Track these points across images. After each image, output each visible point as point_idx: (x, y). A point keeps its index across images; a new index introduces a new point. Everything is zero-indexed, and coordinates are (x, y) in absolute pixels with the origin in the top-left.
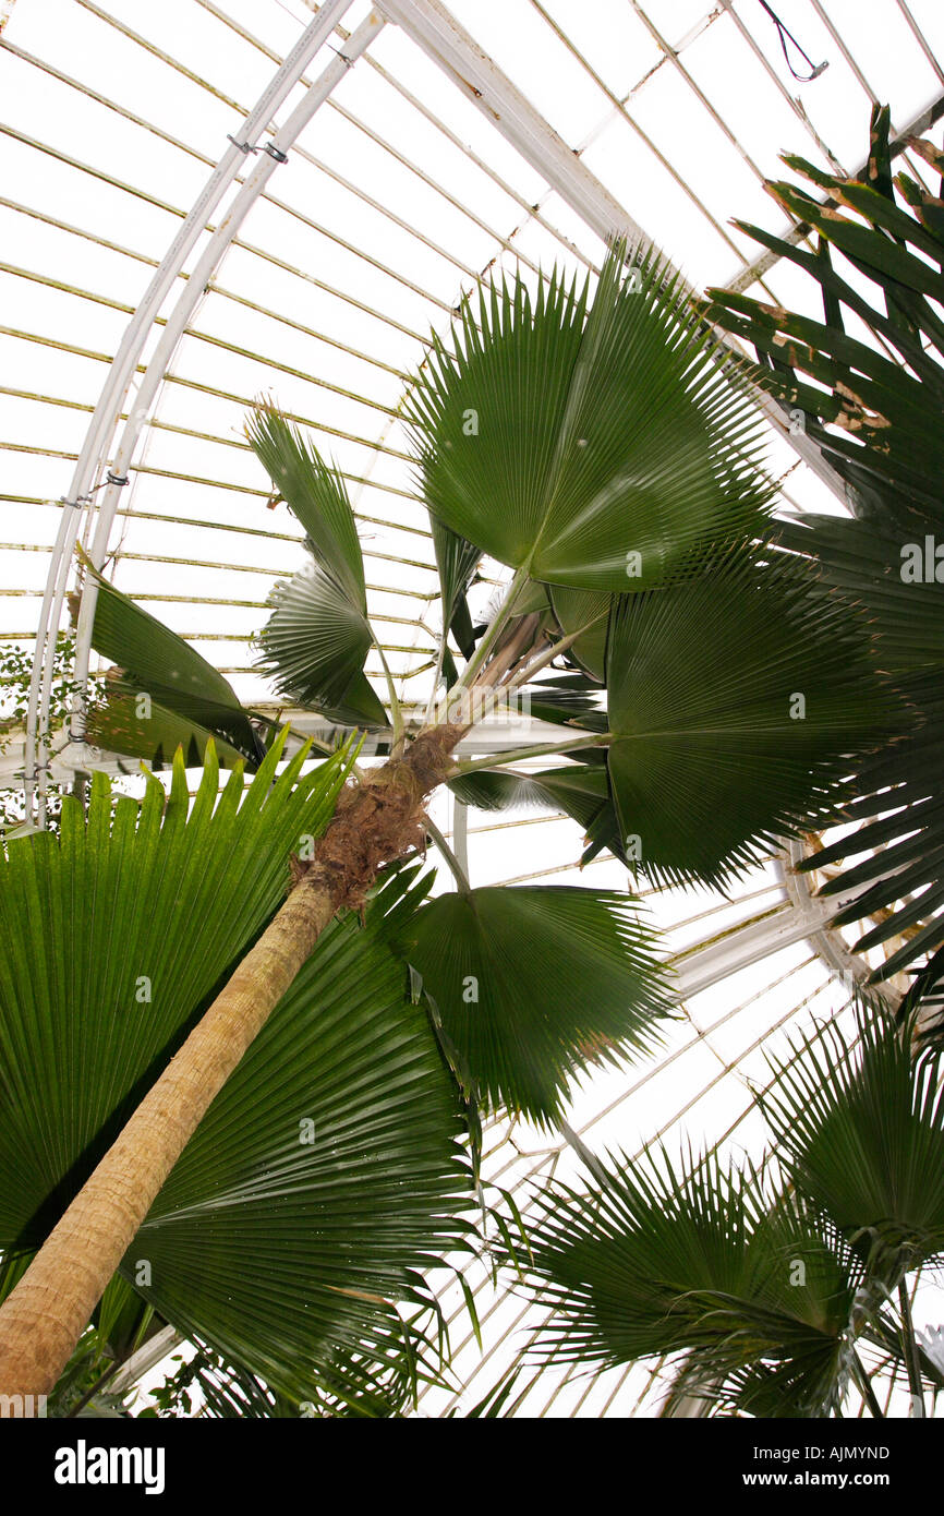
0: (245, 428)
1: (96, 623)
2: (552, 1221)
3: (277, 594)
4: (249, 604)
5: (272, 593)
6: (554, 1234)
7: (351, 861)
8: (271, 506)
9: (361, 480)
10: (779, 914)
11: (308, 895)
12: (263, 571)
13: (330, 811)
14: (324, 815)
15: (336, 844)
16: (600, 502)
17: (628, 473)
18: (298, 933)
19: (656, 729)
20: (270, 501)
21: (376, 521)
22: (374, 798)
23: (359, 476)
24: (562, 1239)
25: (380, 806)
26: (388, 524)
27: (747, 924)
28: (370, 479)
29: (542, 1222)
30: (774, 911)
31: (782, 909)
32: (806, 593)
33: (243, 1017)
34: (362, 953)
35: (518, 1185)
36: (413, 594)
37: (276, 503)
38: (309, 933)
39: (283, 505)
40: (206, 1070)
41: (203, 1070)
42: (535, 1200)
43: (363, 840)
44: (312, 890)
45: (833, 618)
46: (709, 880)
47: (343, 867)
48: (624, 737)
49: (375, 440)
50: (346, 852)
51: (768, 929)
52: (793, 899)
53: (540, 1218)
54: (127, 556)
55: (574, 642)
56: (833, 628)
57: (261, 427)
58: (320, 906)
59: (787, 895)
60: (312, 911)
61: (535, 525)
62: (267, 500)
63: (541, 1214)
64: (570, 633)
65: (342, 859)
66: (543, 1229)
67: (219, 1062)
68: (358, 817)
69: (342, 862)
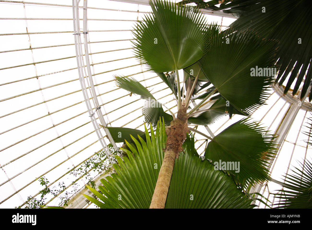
0: (116, 85)
1: (113, 137)
2: (282, 199)
3: (143, 111)
4: (140, 117)
5: (142, 112)
6: (285, 202)
7: (174, 142)
8: (131, 96)
9: (144, 80)
10: (291, 108)
11: (168, 152)
12: (138, 109)
13: (166, 137)
14: (165, 138)
15: (169, 141)
16: (182, 48)
17: (183, 38)
18: (168, 160)
19: (225, 81)
20: (130, 95)
21: (152, 86)
22: (173, 128)
23: (143, 80)
24: (287, 202)
25: (175, 129)
26: (155, 85)
27: (286, 114)
28: (145, 79)
29: (280, 201)
30: (290, 108)
31: (291, 106)
32: (236, 35)
33: (163, 182)
34: (191, 161)
35: (269, 196)
36: (169, 95)
37: (131, 95)
38: (171, 159)
39: (133, 94)
40: (159, 195)
41: (159, 196)
42: (275, 197)
43: (174, 136)
44: (168, 151)
45: (245, 35)
46: (261, 104)
47: (173, 144)
48: (219, 87)
49: (141, 71)
50: (172, 141)
51: (291, 112)
52: (292, 103)
53: (279, 200)
54: (112, 122)
55: (198, 77)
56: (246, 37)
57: (118, 82)
58: (171, 153)
59: (290, 103)
60: (169, 155)
61: (173, 60)
62: (129, 95)
63: (278, 199)
64: (196, 77)
65: (172, 142)
66: (281, 202)
67: (162, 192)
68: (171, 133)
69: (172, 143)
